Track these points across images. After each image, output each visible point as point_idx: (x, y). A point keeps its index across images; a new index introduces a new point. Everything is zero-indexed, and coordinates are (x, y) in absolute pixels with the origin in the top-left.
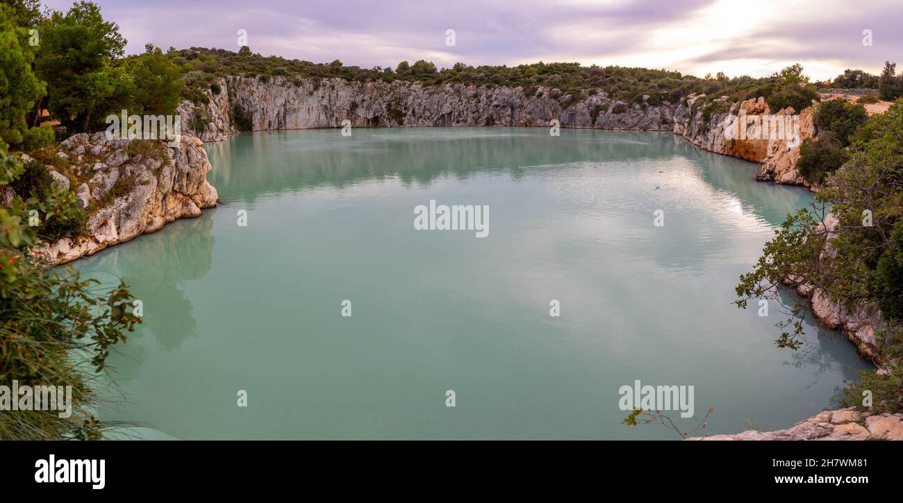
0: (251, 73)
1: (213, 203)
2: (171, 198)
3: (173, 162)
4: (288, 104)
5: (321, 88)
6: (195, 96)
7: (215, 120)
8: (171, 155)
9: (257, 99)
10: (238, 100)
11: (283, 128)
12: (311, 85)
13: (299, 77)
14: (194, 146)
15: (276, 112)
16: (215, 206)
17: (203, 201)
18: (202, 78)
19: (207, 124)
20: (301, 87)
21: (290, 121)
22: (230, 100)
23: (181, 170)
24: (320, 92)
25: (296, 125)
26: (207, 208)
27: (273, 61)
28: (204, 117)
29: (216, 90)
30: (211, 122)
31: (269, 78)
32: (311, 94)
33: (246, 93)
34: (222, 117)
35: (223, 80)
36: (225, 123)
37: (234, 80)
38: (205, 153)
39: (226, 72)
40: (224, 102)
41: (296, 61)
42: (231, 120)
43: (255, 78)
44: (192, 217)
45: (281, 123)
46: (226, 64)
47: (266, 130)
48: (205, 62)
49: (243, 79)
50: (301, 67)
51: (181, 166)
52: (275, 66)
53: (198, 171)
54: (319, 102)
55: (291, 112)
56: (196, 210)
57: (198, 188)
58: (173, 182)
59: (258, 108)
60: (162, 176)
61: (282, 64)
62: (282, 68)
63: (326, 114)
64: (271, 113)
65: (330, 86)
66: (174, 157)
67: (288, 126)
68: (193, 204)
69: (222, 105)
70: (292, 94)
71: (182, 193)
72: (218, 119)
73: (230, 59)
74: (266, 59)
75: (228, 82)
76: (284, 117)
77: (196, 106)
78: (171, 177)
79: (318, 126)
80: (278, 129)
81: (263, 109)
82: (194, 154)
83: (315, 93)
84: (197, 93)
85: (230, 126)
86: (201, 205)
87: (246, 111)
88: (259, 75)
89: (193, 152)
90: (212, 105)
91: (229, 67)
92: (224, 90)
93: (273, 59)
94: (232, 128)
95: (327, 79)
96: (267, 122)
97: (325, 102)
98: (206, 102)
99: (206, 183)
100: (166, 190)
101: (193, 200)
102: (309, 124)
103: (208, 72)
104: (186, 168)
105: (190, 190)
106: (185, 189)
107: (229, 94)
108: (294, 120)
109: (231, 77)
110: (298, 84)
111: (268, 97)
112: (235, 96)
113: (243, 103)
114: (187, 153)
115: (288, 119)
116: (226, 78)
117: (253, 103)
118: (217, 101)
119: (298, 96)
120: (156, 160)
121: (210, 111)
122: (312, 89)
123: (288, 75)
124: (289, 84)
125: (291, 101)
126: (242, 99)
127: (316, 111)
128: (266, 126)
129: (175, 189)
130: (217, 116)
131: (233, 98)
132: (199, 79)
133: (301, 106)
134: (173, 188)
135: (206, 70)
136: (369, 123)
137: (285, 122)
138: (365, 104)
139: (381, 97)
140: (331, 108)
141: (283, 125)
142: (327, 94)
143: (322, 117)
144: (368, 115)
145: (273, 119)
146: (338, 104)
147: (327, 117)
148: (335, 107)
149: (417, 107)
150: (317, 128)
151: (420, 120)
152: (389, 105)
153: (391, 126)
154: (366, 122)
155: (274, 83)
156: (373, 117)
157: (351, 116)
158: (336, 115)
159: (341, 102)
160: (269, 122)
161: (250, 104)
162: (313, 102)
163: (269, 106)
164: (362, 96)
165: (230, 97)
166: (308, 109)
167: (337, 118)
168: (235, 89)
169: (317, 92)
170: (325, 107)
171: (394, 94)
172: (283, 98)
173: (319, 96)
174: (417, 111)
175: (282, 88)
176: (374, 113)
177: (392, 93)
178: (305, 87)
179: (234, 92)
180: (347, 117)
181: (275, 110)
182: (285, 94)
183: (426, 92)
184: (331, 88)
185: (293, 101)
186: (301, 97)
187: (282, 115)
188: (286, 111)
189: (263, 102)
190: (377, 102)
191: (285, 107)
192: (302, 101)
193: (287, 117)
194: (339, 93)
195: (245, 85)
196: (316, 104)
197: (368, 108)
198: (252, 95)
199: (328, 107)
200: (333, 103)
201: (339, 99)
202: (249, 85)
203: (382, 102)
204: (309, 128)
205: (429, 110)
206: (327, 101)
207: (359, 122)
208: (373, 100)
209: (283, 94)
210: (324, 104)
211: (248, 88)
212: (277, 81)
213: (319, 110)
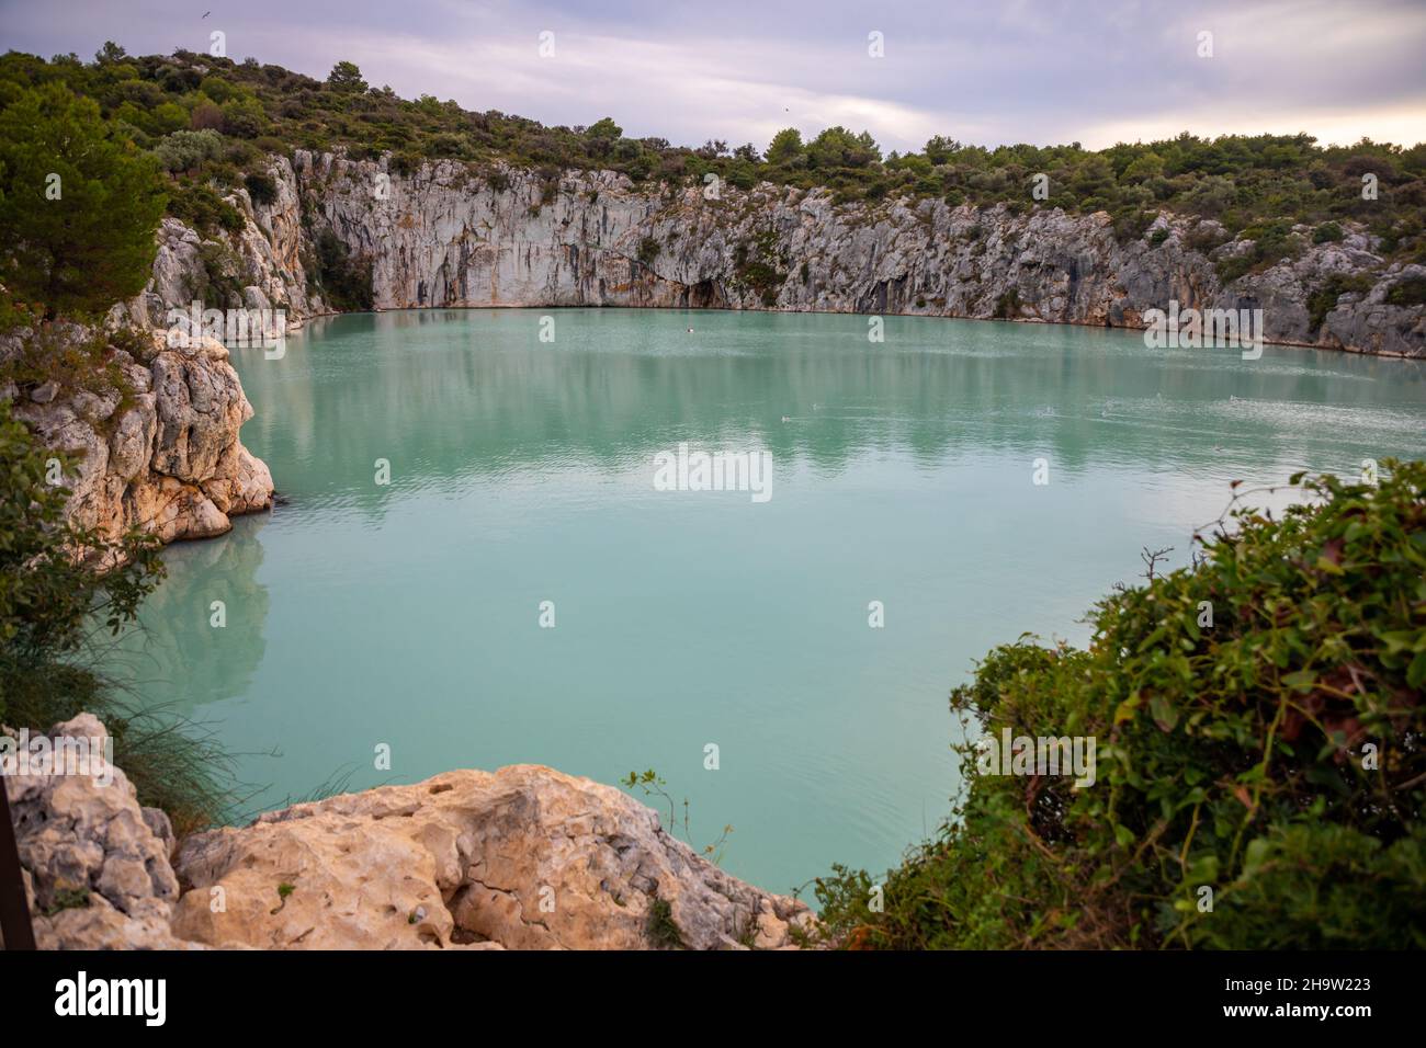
0: (366, 145)
1: (262, 500)
2: (147, 492)
3: (150, 400)
4: (471, 238)
5: (562, 199)
6: (196, 208)
7: (263, 278)
8: (142, 383)
9: (385, 222)
10: (330, 223)
11: (459, 303)
12: (535, 187)
13: (501, 165)
14: (204, 359)
15: (438, 260)
16: (266, 508)
17: (234, 496)
18: (219, 152)
19: (239, 289)
20: (507, 192)
21: (478, 287)
22: (306, 222)
23: (173, 419)
24: (559, 209)
25: (494, 296)
26: (244, 513)
27: (429, 113)
28: (230, 271)
29: (263, 191)
30: (251, 282)
31: (417, 163)
32: (534, 212)
33: (353, 204)
34: (284, 268)
35: (284, 163)
36: (295, 288)
37: (317, 163)
38: (234, 375)
39: (292, 140)
40: (290, 228)
41: (494, 115)
42: (310, 279)
43: (376, 160)
44: (207, 536)
45: (452, 291)
46: (289, 114)
47: (411, 307)
48: (226, 104)
49: (344, 163)
50: (508, 136)
51: (170, 409)
52: (435, 130)
53: (217, 420)
54: (556, 235)
55: (480, 261)
56: (216, 518)
57: (218, 463)
58: (150, 451)
59: (389, 246)
60: (120, 436)
61: (455, 125)
62: (453, 136)
63: (575, 269)
64: (423, 262)
65: (587, 194)
66: (152, 386)
67: (474, 298)
68: (209, 504)
69: (282, 235)
70: (483, 212)
71: (177, 478)
72: (273, 274)
73: (303, 98)
74: (407, 106)
75: (298, 169)
76: (462, 275)
77: (203, 237)
78: (146, 438)
79: (552, 301)
80: (444, 306)
81: (402, 250)
82: (206, 379)
83: (545, 210)
84: (203, 198)
85: (310, 294)
86: (229, 505)
87: (354, 253)
88: (390, 154)
89: (203, 374)
90: (252, 234)
91: (300, 125)
92: (287, 194)
93: (429, 106)
94: (316, 301)
95: (578, 172)
96: (413, 286)
97: (572, 236)
98: (235, 225)
99: (239, 449)
100: (133, 470)
101: (208, 494)
102: (530, 295)
103: (235, 136)
104: (186, 415)
105: (198, 468)
106: (184, 468)
107: (304, 205)
108: (488, 283)
109: (307, 156)
110: (498, 183)
111: (416, 217)
112: (322, 210)
113: (346, 232)
114: (186, 378)
115: (471, 281)
116: (291, 156)
117: (372, 232)
118: (267, 223)
119: (499, 218)
120: (100, 395)
121: (248, 251)
122: (536, 199)
123: (471, 157)
124: (473, 183)
125: (481, 231)
126: (343, 220)
127: (548, 260)
128: (413, 297)
129: (159, 467)
130: (268, 267)
131: (315, 216)
132: (208, 157)
133: (506, 244)
134: (151, 465)
135: (229, 129)
136: (687, 298)
137: (464, 286)
138: (678, 246)
139: (722, 226)
140: (587, 254)
141: (459, 295)
142: (578, 215)
143: (565, 276)
144: (684, 277)
145: (429, 280)
146: (607, 243)
147: (577, 278)
148: (599, 252)
149: (817, 259)
150: (549, 306)
151: (822, 295)
152: (742, 251)
153: (745, 309)
154: (678, 294)
155: (432, 178)
156: (697, 281)
157: (641, 278)
158: (601, 272)
159: (614, 239)
160: (421, 286)
161: (364, 236)
162: (539, 234)
163: (418, 242)
164: (671, 223)
165: (306, 212)
166: (526, 253)
167: (602, 281)
168: (320, 190)
169: (549, 208)
170: (573, 251)
171: (755, 222)
172: (457, 222)
173: (555, 221)
174: (813, 269)
175: (455, 194)
176: (703, 270)
177: (751, 219)
178: (519, 192)
179: (317, 199)
180: (629, 280)
181: (434, 255)
182: (462, 210)
183: (840, 219)
184: (589, 199)
185: (484, 230)
186: (506, 221)
187: (455, 267)
188: (467, 257)
189: (402, 230)
190: (708, 242)
191: (463, 248)
192: (508, 232)
193: (469, 274)
194: (610, 214)
195: (348, 180)
196: (549, 242)
197: (686, 257)
198: (371, 208)
199: (577, 250)
200: (592, 241)
201: (609, 230)
202: (361, 180)
203: (723, 242)
204: (530, 307)
205: (846, 269)
206: (579, 235)
207: (659, 294)
208: (700, 235)
209: (458, 210)
210: (570, 241)
211: (358, 189)
212: (439, 173)
213: (555, 258)
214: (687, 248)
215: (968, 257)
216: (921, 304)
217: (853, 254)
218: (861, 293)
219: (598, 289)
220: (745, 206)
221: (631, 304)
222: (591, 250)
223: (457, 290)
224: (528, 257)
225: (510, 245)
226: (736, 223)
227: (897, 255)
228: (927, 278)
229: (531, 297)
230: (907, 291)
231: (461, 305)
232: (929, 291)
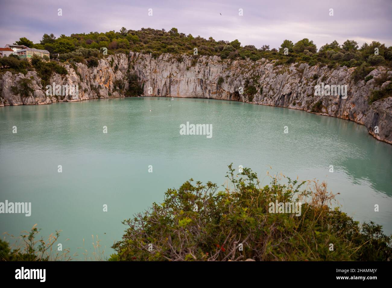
4: (172, 76)
5: (198, 65)
9: (148, 71)
10: (136, 72)
11: (169, 95)
12: (190, 61)
13: (184, 54)
15: (163, 83)
20: (182, 63)
21: (174, 91)
24: (197, 67)
25: (178, 94)
29: (94, 64)
31: (159, 55)
32: (190, 69)
33: (141, 66)
35: (124, 55)
37: (135, 55)
42: (115, 87)
43: (148, 54)
46: (144, 42)
47: (155, 96)
49: (141, 55)
54: (196, 76)
55: (174, 83)
59: (149, 78)
63: (202, 86)
64: (159, 83)
65: (206, 63)
67: (173, 94)
69: (101, 75)
70: (175, 69)
75: (130, 57)
76: (170, 87)
79: (195, 96)
81: (154, 79)
83: (192, 68)
87: (141, 80)
88: (153, 53)
92: (104, 64)
96: (156, 90)
97: (200, 76)
102: (188, 94)
107: (129, 67)
108: (176, 90)
109: (132, 53)
110: (180, 60)
111: (158, 70)
112: (133, 68)
113: (140, 74)
115: (172, 89)
116: (127, 53)
117: (146, 74)
118: (95, 72)
119: (180, 70)
122: (190, 64)
124: (173, 60)
125: (175, 74)
126: (139, 71)
127: (194, 83)
128: (156, 93)
131: (131, 70)
136: (231, 97)
137: (170, 90)
138: (229, 80)
139: (242, 73)
140: (205, 82)
141: (169, 93)
142: (202, 69)
143: (199, 88)
144: (230, 90)
145: (161, 88)
146: (211, 78)
147: (202, 89)
148: (209, 81)
149: (265, 86)
150: (194, 98)
151: (265, 98)
152: (248, 82)
153: (245, 102)
154: (229, 96)
155: (163, 59)
156: (234, 92)
157: (219, 90)
158: (209, 88)
159: (213, 77)
160: (159, 90)
161: (143, 75)
162: (191, 75)
163: (158, 77)
164: (228, 72)
165: (129, 69)
166: (187, 81)
167: (209, 90)
168: (134, 63)
169: (194, 68)
170: (201, 81)
171: (253, 72)
172: (168, 72)
173: (195, 71)
174: (264, 89)
175: (168, 63)
176: (235, 88)
177: (252, 71)
178: (186, 63)
179: (133, 65)
180: (216, 90)
181: (162, 81)
182: (169, 68)
183: (274, 71)
184: (206, 65)
185: (176, 74)
186: (182, 71)
187: (168, 85)
188: (171, 82)
189: (154, 74)
190: (238, 79)
191: (170, 79)
192: (182, 75)
193: (171, 87)
194: (211, 69)
195: (141, 60)
196: (194, 78)
197: (231, 84)
198: (145, 67)
199: (203, 81)
200: (206, 78)
201: (211, 74)
202: (144, 60)
203: (242, 79)
204: (188, 98)
205: (273, 90)
206: (202, 76)
207: (224, 95)
208: (235, 76)
209: (168, 68)
210: (200, 78)
211: (143, 62)
212: (164, 57)
213: (195, 83)
214: (231, 81)
215: (311, 86)
216: (294, 104)
217: (276, 84)
218: (276, 99)
219: (208, 93)
220: (252, 67)
221: (217, 98)
222: (206, 81)
223: (168, 92)
224: (188, 82)
225: (183, 79)
226: (247, 72)
227: (288, 85)
228: (297, 94)
229: (188, 95)
230: (291, 99)
231: (169, 96)
232: (297, 99)
